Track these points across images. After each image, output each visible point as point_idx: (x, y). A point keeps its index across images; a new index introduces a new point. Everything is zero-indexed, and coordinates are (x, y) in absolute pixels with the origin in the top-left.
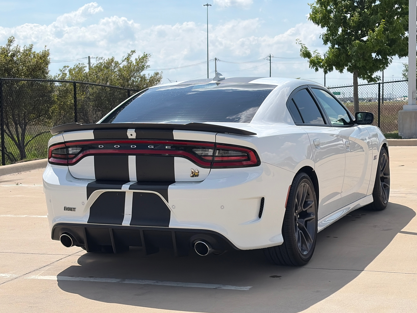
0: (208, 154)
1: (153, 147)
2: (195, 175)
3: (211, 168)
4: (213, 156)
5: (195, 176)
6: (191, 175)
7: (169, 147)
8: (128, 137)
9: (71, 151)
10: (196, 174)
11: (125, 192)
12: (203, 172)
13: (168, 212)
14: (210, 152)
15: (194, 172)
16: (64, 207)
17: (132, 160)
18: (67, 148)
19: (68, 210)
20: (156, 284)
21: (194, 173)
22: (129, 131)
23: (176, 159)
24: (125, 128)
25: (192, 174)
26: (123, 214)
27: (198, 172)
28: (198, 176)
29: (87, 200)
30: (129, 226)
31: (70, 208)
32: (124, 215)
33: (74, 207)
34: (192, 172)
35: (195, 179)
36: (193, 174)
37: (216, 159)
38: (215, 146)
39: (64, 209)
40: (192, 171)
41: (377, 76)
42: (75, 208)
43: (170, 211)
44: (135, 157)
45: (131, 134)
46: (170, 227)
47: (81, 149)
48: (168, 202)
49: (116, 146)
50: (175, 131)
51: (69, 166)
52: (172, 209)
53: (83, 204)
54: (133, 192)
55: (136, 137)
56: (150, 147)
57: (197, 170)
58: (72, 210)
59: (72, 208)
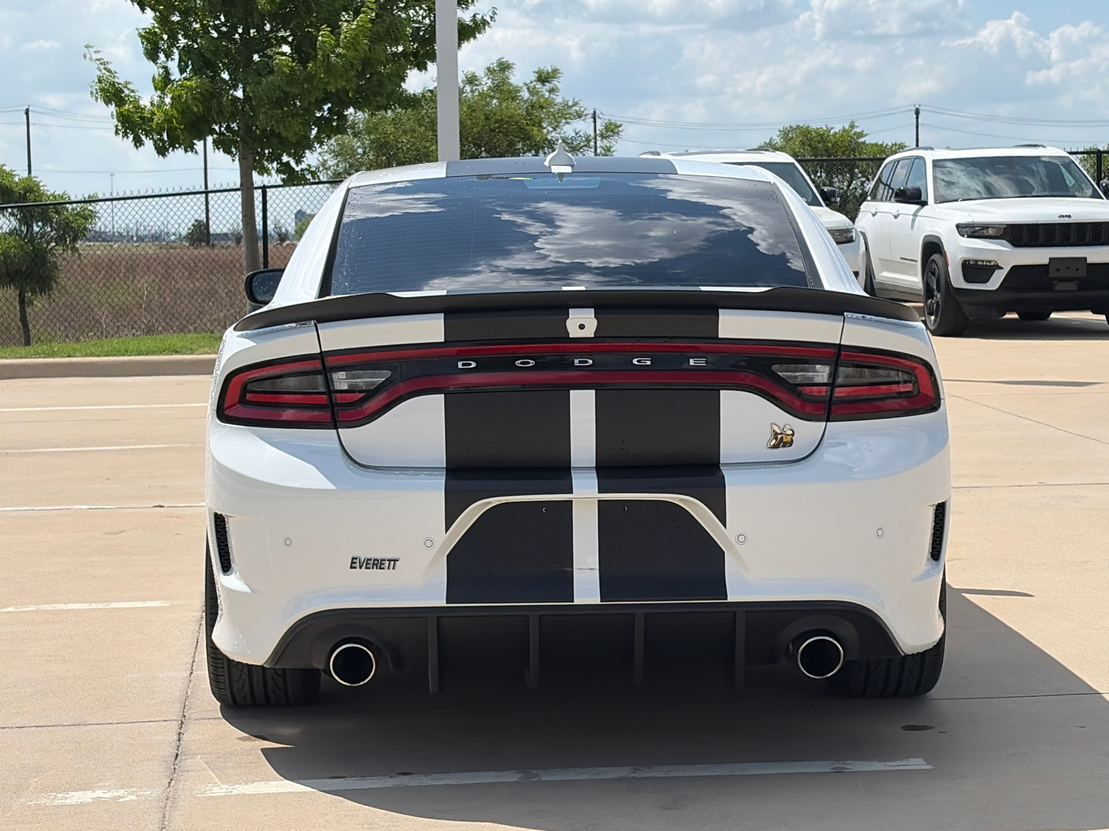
0: (811, 378)
1: (649, 363)
2: (781, 441)
3: (827, 420)
4: (832, 384)
5: (782, 447)
6: (772, 444)
7: (702, 362)
8: (568, 334)
9: (341, 381)
10: (784, 440)
11: (572, 501)
12: (806, 431)
13: (715, 555)
14: (821, 373)
15: (781, 434)
16: (353, 559)
17: (583, 403)
18: (326, 372)
19: (366, 568)
20: (638, 775)
21: (779, 437)
23: (725, 396)
24: (562, 304)
25: (774, 441)
26: (570, 569)
27: (791, 432)
28: (790, 445)
29: (446, 531)
30: (599, 603)
31: (375, 560)
32: (573, 572)
33: (390, 557)
34: (776, 434)
35: (782, 453)
36: (776, 439)
37: (839, 393)
38: (836, 354)
39: (352, 563)
40: (774, 431)
41: (309, 166)
42: (395, 561)
43: (724, 552)
44: (591, 394)
45: (581, 323)
46: (731, 599)
47: (388, 373)
48: (725, 526)
49: (521, 363)
50: (722, 314)
51: (339, 430)
52: (737, 546)
53: (429, 544)
54: (599, 501)
55: (595, 333)
56: (638, 361)
57: (787, 427)
58: (382, 566)
59: (382, 560)
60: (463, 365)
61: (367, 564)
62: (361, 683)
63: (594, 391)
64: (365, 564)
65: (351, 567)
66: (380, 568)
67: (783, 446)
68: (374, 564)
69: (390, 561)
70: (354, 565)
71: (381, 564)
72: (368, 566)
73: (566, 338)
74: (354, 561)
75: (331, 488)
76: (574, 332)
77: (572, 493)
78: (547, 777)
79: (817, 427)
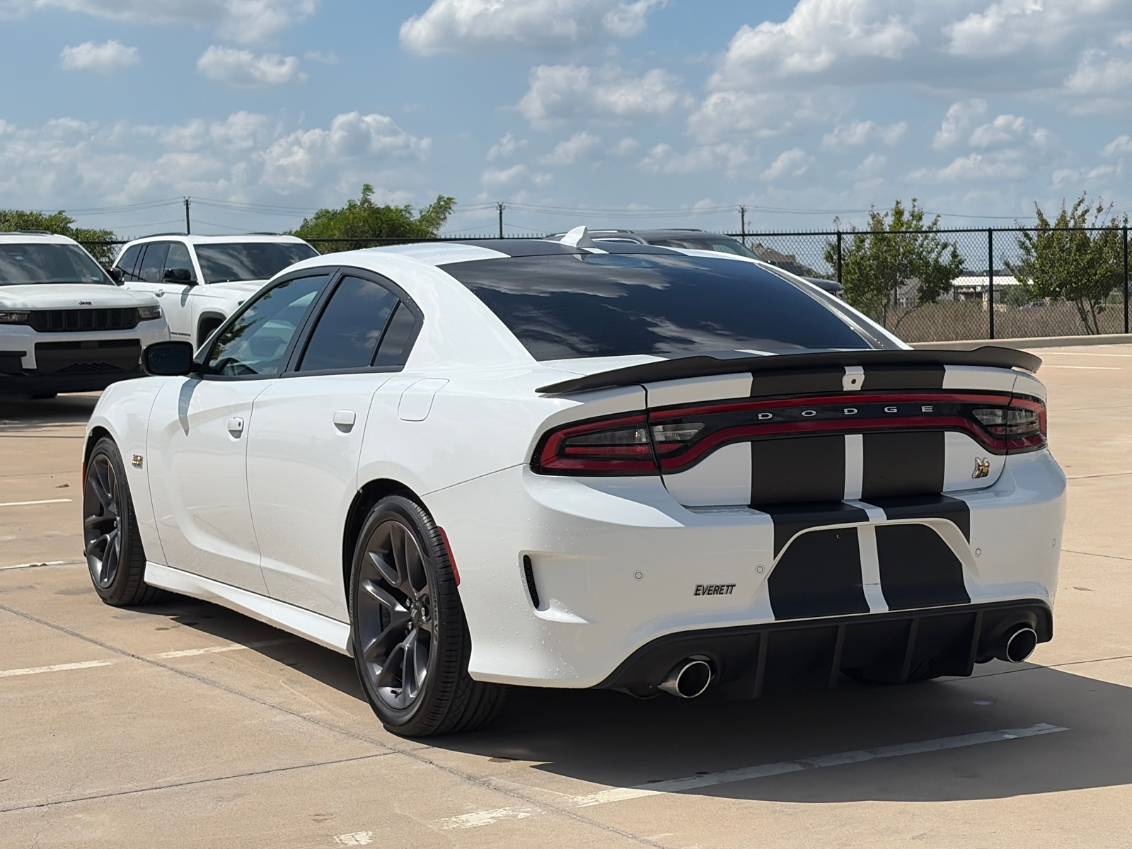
0: (994, 421)
1: (895, 411)
3: (1006, 454)
4: (1004, 425)
6: (976, 474)
7: (932, 409)
8: (844, 388)
9: (660, 433)
10: (983, 471)
11: (857, 528)
12: (995, 462)
14: (998, 416)
15: (981, 466)
16: (697, 586)
17: (854, 446)
18: (649, 426)
19: (709, 594)
21: (981, 468)
22: (849, 371)
23: (949, 435)
25: (978, 472)
26: (859, 585)
27: (987, 465)
28: (986, 474)
29: (775, 558)
30: (888, 611)
31: (716, 587)
32: (862, 587)
33: (728, 583)
34: (979, 466)
35: (982, 482)
36: (979, 470)
39: (697, 590)
40: (978, 464)
42: (733, 586)
43: (962, 564)
44: (859, 438)
45: (854, 379)
46: (973, 602)
47: (701, 425)
48: (969, 542)
49: (806, 413)
50: (948, 369)
51: (664, 476)
52: (975, 558)
53: (760, 569)
54: (876, 527)
55: (862, 387)
56: (889, 409)
57: (986, 460)
58: (722, 591)
59: (722, 586)
60: (763, 416)
61: (710, 590)
62: (696, 695)
63: (861, 435)
64: (707, 591)
65: (696, 594)
66: (720, 594)
67: (983, 476)
68: (715, 590)
69: (728, 586)
70: (698, 592)
71: (721, 590)
72: (710, 592)
73: (841, 392)
74: (699, 588)
75: (678, 526)
76: (847, 385)
77: (868, 521)
78: (826, 762)
79: (1000, 459)
